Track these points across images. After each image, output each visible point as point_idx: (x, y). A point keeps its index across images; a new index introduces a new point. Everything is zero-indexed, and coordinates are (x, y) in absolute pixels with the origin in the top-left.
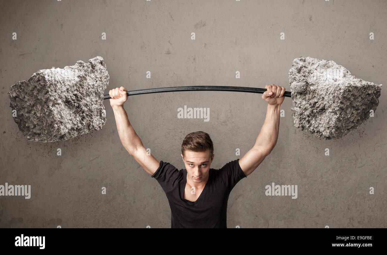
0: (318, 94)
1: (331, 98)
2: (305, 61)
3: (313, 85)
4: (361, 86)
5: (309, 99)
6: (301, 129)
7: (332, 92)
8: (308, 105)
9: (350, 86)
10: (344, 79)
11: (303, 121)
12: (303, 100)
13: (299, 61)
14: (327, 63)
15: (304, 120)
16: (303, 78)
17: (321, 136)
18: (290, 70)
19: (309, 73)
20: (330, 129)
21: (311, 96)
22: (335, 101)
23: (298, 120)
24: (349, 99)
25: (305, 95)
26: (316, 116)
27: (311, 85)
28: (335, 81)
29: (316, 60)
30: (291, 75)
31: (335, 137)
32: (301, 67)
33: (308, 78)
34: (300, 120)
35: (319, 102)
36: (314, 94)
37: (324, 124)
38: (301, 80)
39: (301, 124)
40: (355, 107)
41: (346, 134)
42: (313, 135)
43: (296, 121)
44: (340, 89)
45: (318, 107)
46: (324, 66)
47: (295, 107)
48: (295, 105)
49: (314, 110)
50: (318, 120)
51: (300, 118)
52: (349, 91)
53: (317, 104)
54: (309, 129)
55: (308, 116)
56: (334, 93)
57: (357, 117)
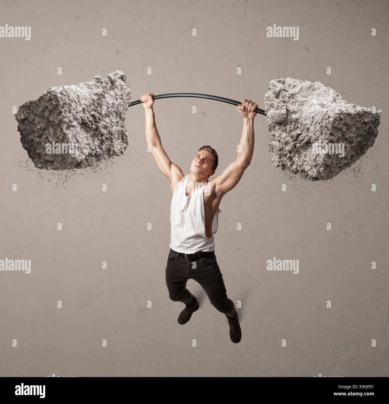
0: (301, 124)
1: (318, 128)
2: (285, 83)
3: (294, 112)
4: (355, 113)
5: (291, 131)
6: (280, 168)
7: (319, 121)
8: (289, 138)
9: (342, 113)
10: (333, 104)
11: (283, 158)
12: (283, 131)
13: (277, 83)
14: (312, 84)
15: (284, 156)
16: (282, 104)
17: (306, 176)
18: (266, 95)
19: (289, 98)
20: (318, 167)
21: (293, 126)
22: (323, 132)
23: (278, 157)
24: (340, 129)
25: (285, 126)
26: (300, 151)
27: (292, 113)
28: (323, 108)
29: (298, 81)
30: (267, 100)
31: (323, 177)
32: (280, 91)
33: (288, 104)
34: (279, 157)
35: (303, 134)
36: (297, 124)
37: (310, 162)
38: (280, 107)
39: (281, 161)
40: (348, 140)
41: (338, 174)
42: (296, 175)
43: (275, 158)
44: (329, 117)
45: (302, 140)
46: (309, 89)
47: (273, 140)
48: (273, 138)
49: (297, 145)
50: (302, 157)
51: (280, 154)
52: (341, 119)
53: (300, 136)
54: (292, 168)
55: (290, 152)
56: (322, 122)
57: (351, 152)
